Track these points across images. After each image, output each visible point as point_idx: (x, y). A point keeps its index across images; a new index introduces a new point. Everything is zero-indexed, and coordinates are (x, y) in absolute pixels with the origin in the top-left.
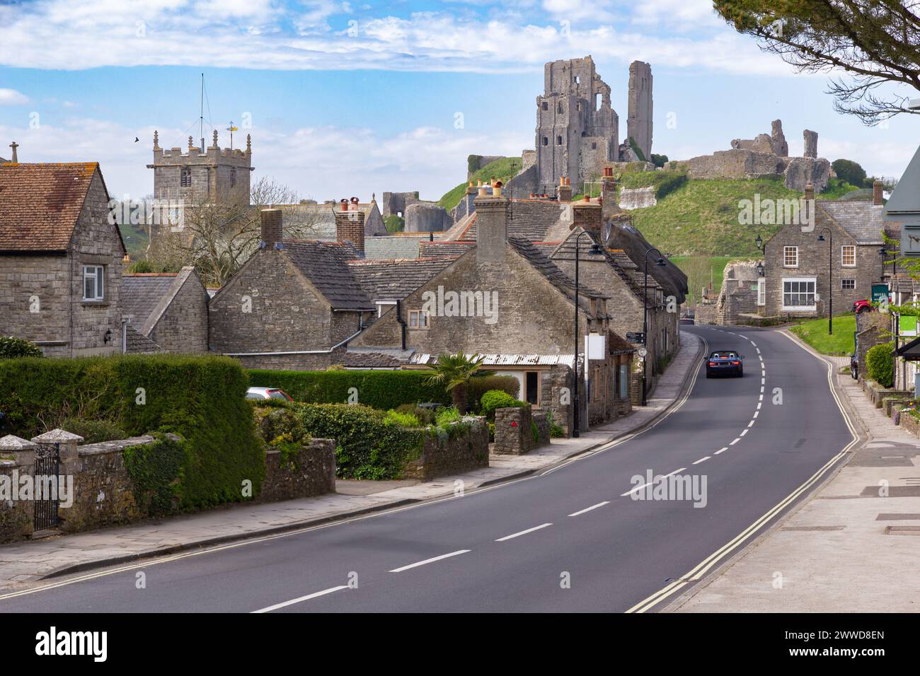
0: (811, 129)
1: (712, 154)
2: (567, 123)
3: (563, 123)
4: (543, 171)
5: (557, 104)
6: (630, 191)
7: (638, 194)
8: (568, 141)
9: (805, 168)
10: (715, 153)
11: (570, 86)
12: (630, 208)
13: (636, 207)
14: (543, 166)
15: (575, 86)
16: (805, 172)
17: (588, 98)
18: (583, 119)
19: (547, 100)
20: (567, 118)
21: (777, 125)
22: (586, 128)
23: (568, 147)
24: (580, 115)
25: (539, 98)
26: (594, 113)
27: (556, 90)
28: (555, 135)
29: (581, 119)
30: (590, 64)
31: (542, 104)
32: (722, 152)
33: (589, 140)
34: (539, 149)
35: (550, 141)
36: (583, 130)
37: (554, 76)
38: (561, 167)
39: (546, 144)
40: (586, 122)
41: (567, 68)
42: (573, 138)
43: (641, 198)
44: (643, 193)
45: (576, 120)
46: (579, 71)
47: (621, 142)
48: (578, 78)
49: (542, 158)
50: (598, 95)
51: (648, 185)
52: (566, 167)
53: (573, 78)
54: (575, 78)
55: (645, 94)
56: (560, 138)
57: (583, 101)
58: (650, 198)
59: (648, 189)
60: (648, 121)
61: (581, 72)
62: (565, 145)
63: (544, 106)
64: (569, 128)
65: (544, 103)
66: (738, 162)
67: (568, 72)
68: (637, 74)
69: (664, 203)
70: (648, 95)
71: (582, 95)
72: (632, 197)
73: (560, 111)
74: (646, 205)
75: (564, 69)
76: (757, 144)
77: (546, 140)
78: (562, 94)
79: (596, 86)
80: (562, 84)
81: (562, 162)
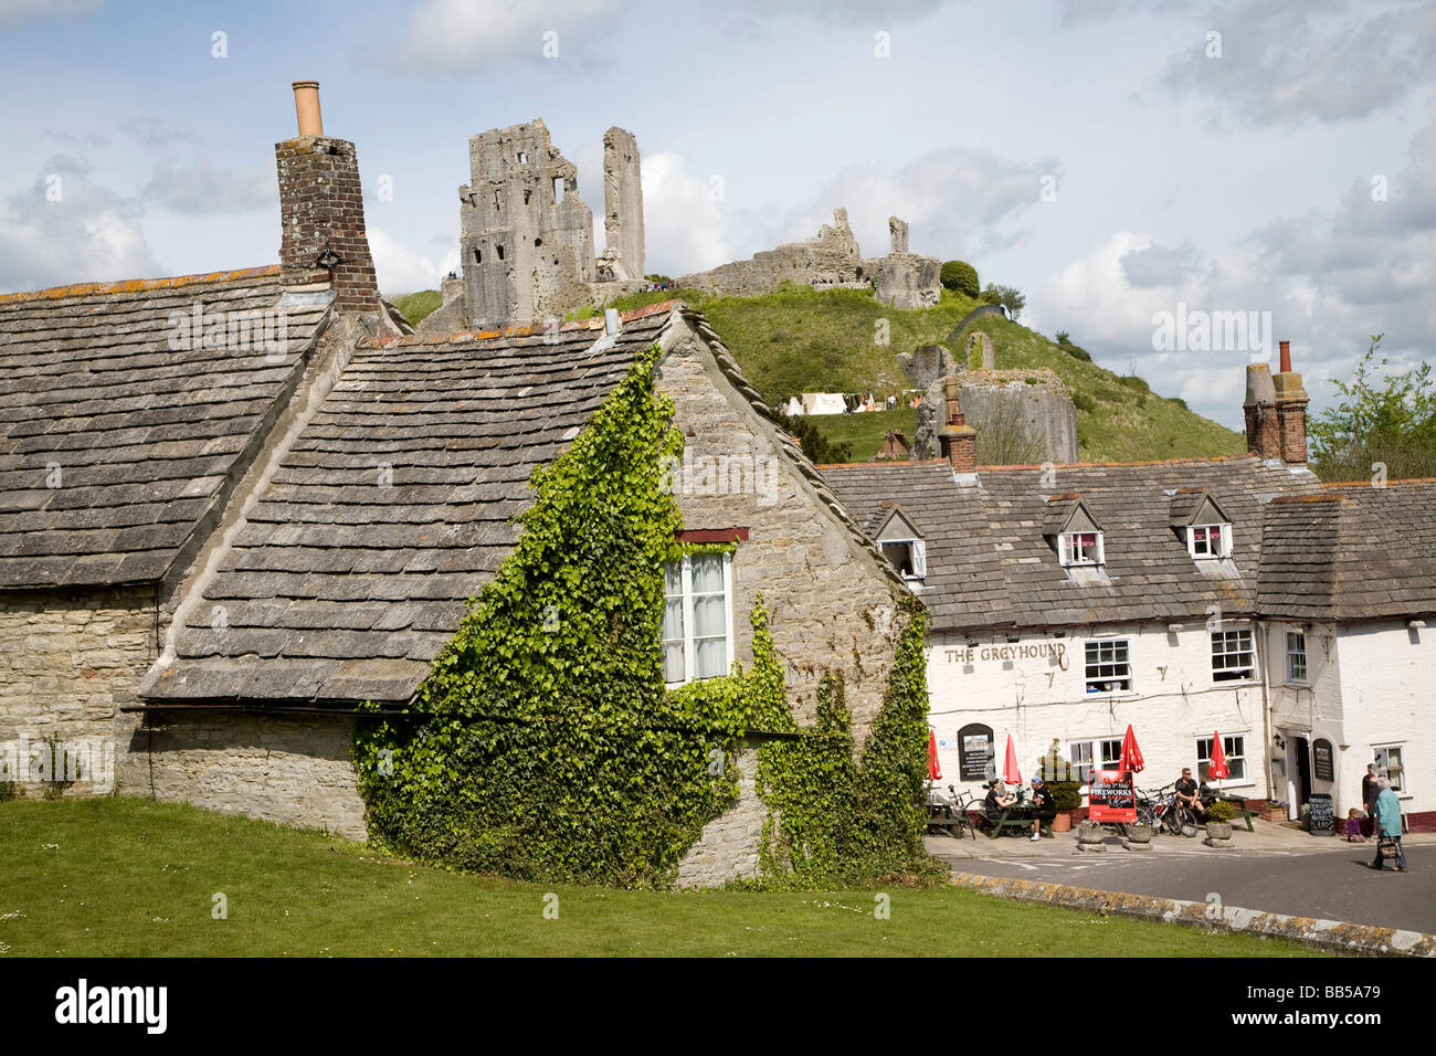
0: (900, 218)
1: (751, 258)
2: (511, 224)
3: (506, 222)
4: (477, 304)
5: (492, 195)
8: (515, 253)
9: (904, 270)
11: (512, 168)
14: (474, 296)
15: (519, 168)
16: (907, 276)
17: (542, 186)
18: (535, 219)
19: (475, 191)
21: (842, 215)
22: (542, 233)
23: (514, 262)
24: (530, 211)
25: (463, 189)
26: (553, 209)
27: (490, 177)
28: (493, 246)
29: (531, 217)
30: (542, 131)
31: (467, 197)
32: (768, 253)
33: (547, 251)
34: (468, 270)
35: (485, 255)
36: (537, 236)
37: (485, 156)
39: (479, 260)
40: (541, 222)
41: (504, 141)
42: (522, 247)
45: (525, 220)
46: (525, 143)
48: (523, 156)
49: (474, 284)
50: (557, 180)
52: (513, 296)
53: (516, 157)
54: (519, 155)
56: (500, 250)
57: (534, 190)
61: (528, 145)
62: (509, 258)
63: (470, 200)
64: (514, 232)
65: (470, 195)
67: (506, 147)
71: (533, 182)
75: (500, 142)
76: (820, 240)
77: (478, 254)
78: (500, 183)
79: (553, 165)
80: (498, 167)
81: (506, 287)
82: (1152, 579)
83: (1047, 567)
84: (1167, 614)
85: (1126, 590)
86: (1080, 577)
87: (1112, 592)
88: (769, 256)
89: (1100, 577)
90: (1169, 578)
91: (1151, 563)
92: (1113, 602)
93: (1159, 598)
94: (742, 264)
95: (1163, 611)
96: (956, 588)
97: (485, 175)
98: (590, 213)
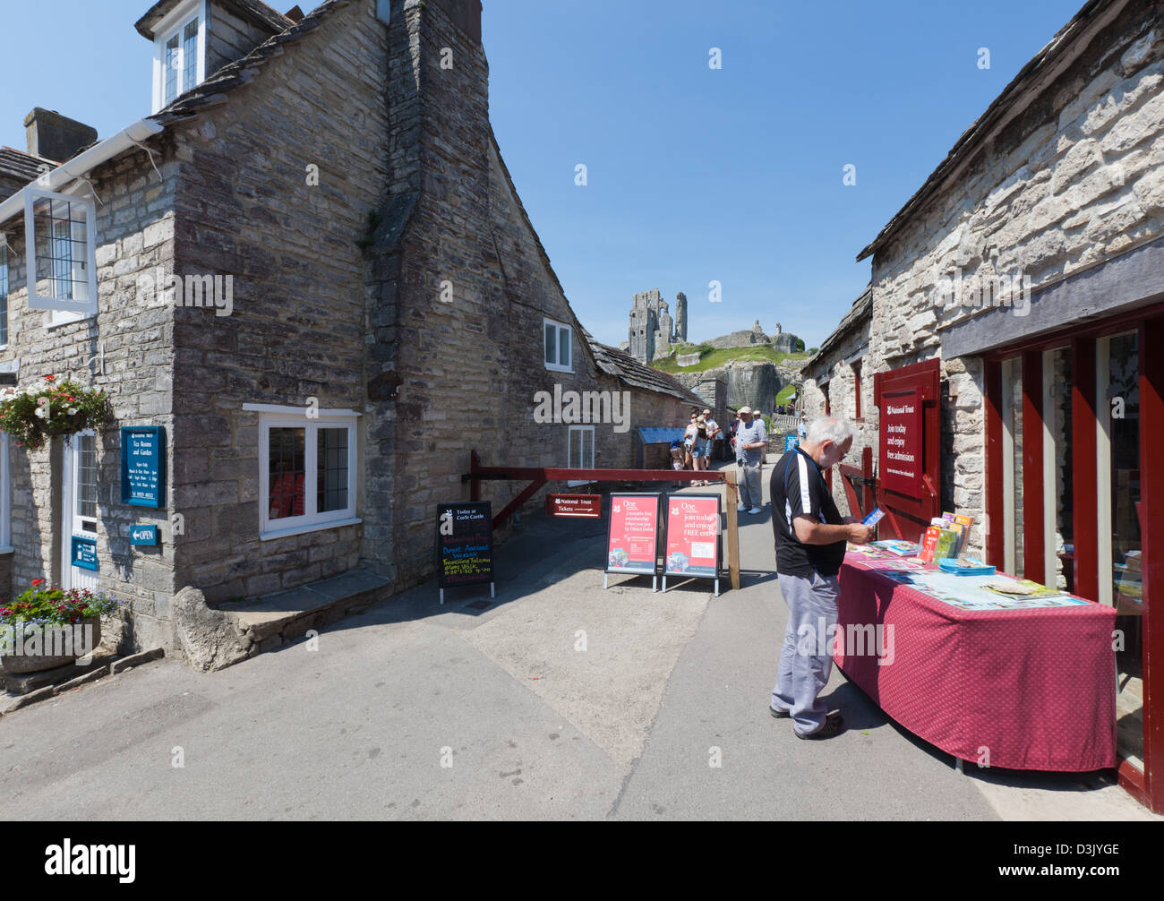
0: (777, 322)
2: (646, 323)
5: (640, 314)
6: (683, 356)
7: (688, 358)
8: (647, 333)
10: (733, 333)
11: (647, 305)
12: (684, 366)
13: (687, 365)
14: (633, 347)
15: (649, 305)
17: (657, 310)
18: (654, 322)
20: (646, 321)
21: (757, 324)
22: (656, 326)
23: (647, 336)
24: (652, 319)
25: (630, 312)
26: (660, 318)
33: (657, 333)
36: (655, 328)
37: (638, 301)
38: (643, 347)
40: (656, 323)
41: (644, 296)
43: (690, 359)
44: (691, 357)
45: (651, 321)
49: (632, 342)
50: (662, 308)
51: (694, 352)
53: (648, 301)
54: (650, 300)
56: (642, 332)
57: (654, 312)
58: (695, 359)
59: (694, 355)
60: (685, 324)
61: (653, 297)
62: (645, 334)
64: (647, 325)
68: (680, 300)
69: (704, 361)
70: (685, 311)
72: (685, 360)
73: (642, 317)
74: (693, 363)
76: (751, 330)
77: (634, 333)
78: (643, 309)
79: (661, 303)
80: (642, 305)
81: (643, 344)
94: (726, 337)
98: (672, 320)
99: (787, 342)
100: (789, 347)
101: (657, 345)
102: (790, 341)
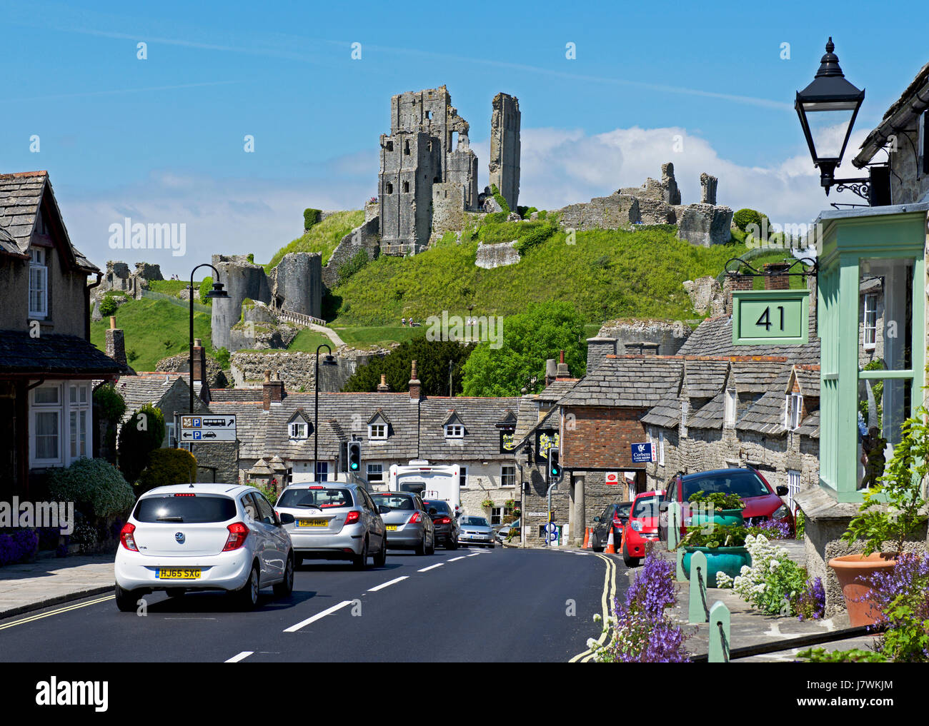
0: (710, 174)
1: (589, 202)
2: (416, 166)
3: (411, 165)
4: (386, 225)
5: (404, 144)
6: (488, 246)
7: (498, 250)
8: (417, 188)
9: (703, 217)
10: (594, 200)
11: (421, 123)
12: (488, 267)
13: (495, 266)
14: (386, 218)
15: (426, 122)
17: (442, 137)
18: (435, 163)
19: (393, 139)
20: (416, 160)
21: (669, 169)
22: (439, 173)
23: (416, 194)
24: (431, 157)
25: (384, 137)
26: (449, 155)
27: (404, 127)
28: (401, 181)
29: (432, 161)
30: (444, 96)
31: (385, 145)
33: (442, 187)
34: (383, 198)
35: (395, 188)
36: (435, 176)
37: (402, 111)
38: (408, 220)
39: (391, 192)
40: (439, 165)
41: (417, 101)
42: (423, 184)
43: (502, 254)
44: (504, 249)
45: (427, 162)
46: (432, 104)
47: (481, 190)
48: (430, 114)
49: (386, 209)
50: (453, 133)
51: (510, 240)
52: (413, 219)
53: (424, 115)
54: (427, 113)
55: (511, 134)
56: (407, 185)
57: (436, 141)
58: (512, 254)
59: (511, 244)
60: (514, 167)
61: (434, 106)
62: (413, 192)
63: (390, 147)
64: (417, 172)
65: (388, 143)
66: (620, 211)
67: (418, 106)
68: (500, 110)
69: (529, 259)
70: (515, 135)
71: (436, 134)
72: (490, 255)
73: (408, 152)
74: (508, 263)
75: (414, 103)
76: (645, 190)
77: (390, 187)
78: (412, 133)
79: (451, 121)
80: (411, 121)
81: (409, 213)
82: (481, 444)
83: (439, 438)
84: (483, 458)
85: (468, 449)
86: (451, 443)
87: (462, 449)
88: (603, 201)
89: (460, 443)
90: (489, 445)
91: (484, 438)
92: (462, 452)
93: (481, 452)
94: (583, 206)
95: (481, 457)
96: (399, 444)
97: (401, 126)
98: (476, 160)
99: (703, 222)
100: (707, 234)
101: (439, 215)
102: (709, 221)
